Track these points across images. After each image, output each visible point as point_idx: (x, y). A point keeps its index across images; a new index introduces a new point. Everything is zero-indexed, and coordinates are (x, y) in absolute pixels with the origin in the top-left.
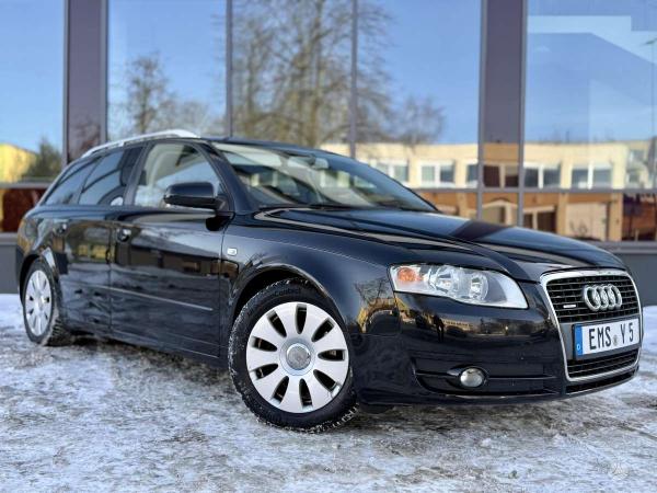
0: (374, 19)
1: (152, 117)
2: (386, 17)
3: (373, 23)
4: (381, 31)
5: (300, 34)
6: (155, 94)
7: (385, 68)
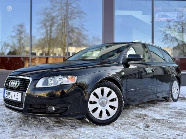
0: (81, 14)
1: (22, 40)
2: (85, 13)
3: (81, 15)
4: (83, 18)
5: (62, 17)
6: (23, 33)
7: (84, 27)
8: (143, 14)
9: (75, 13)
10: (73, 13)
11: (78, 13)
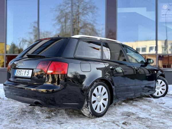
0: (94, 9)
2: (97, 8)
4: (96, 13)
8: (147, 10)
9: (88, 8)
10: (85, 9)
11: (90, 8)
